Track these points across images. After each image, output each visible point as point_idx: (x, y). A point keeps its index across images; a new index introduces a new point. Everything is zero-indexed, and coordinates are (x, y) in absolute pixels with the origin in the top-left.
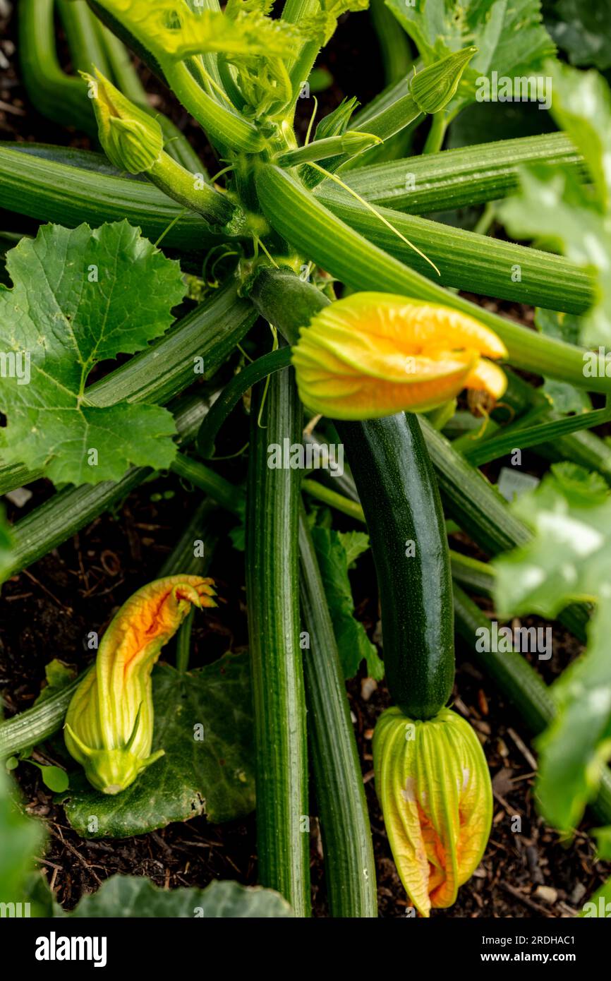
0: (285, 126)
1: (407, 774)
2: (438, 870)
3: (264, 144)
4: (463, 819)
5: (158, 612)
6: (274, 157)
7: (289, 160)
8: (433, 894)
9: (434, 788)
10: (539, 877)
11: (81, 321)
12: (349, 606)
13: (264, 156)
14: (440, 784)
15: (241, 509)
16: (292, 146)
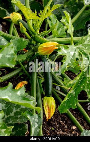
0: (38, 31)
1: (47, 103)
2: (49, 114)
3: (36, 33)
4: (52, 108)
5: (21, 85)
6: (37, 34)
7: (38, 35)
8: (49, 117)
9: (49, 104)
10: (60, 120)
11: (17, 47)
12: (41, 86)
13: (36, 34)
14: (50, 103)
15: (31, 78)
16: (39, 34)
